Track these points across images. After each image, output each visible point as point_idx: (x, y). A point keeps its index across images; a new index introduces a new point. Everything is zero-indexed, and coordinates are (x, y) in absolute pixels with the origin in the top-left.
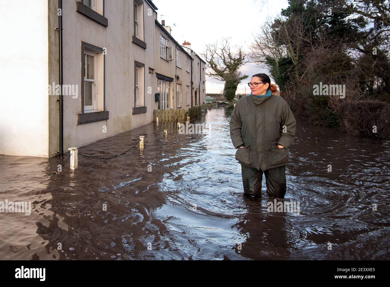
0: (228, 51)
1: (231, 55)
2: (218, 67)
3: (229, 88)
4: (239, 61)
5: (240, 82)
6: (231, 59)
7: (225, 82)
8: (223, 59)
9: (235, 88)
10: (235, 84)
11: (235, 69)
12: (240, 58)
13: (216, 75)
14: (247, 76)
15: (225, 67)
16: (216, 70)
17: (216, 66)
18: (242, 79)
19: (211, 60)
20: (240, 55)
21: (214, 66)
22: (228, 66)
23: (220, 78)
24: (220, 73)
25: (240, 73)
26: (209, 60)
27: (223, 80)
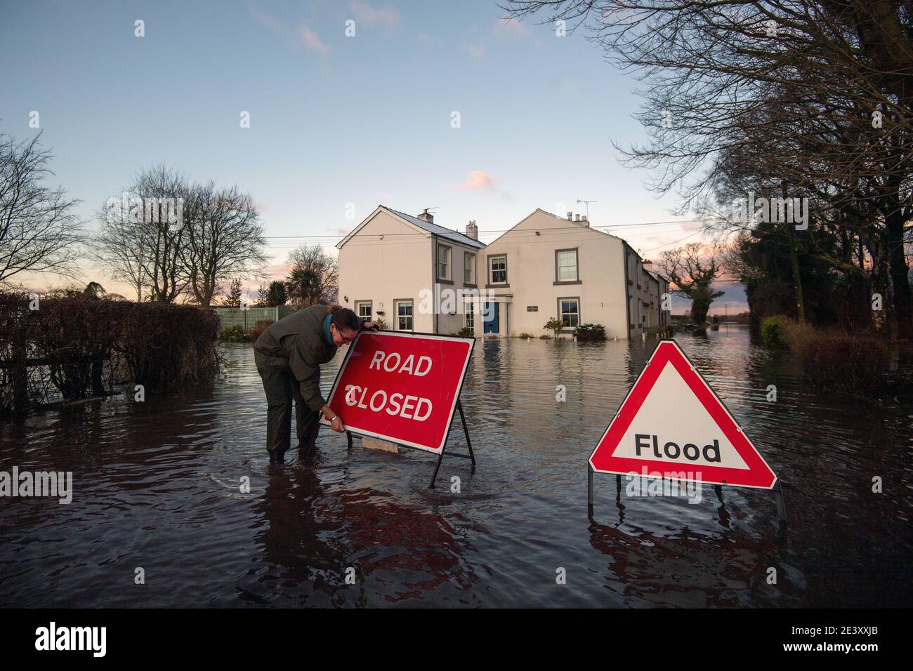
0: (696, 261)
1: (700, 265)
2: (683, 282)
3: (698, 309)
4: (710, 274)
5: (713, 301)
6: (700, 271)
7: (692, 300)
8: (689, 271)
9: (707, 308)
10: (706, 303)
11: (706, 285)
12: (713, 269)
13: (680, 291)
14: (723, 293)
15: (692, 281)
16: (679, 284)
17: (679, 279)
18: (716, 296)
19: (673, 272)
20: (713, 266)
21: (677, 279)
22: (696, 280)
23: (685, 295)
24: (685, 289)
25: (712, 290)
26: (670, 273)
27: (690, 298)
